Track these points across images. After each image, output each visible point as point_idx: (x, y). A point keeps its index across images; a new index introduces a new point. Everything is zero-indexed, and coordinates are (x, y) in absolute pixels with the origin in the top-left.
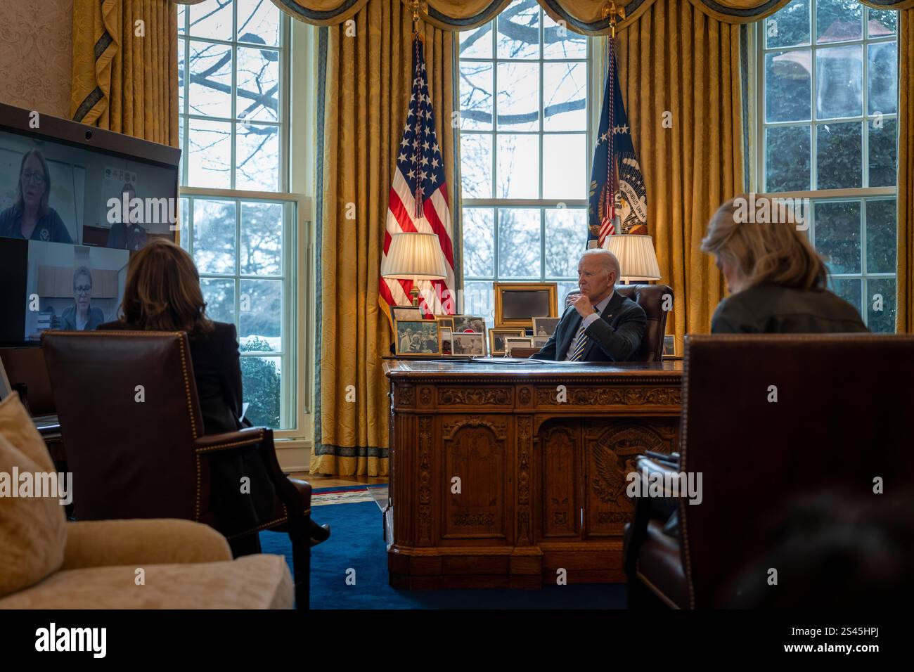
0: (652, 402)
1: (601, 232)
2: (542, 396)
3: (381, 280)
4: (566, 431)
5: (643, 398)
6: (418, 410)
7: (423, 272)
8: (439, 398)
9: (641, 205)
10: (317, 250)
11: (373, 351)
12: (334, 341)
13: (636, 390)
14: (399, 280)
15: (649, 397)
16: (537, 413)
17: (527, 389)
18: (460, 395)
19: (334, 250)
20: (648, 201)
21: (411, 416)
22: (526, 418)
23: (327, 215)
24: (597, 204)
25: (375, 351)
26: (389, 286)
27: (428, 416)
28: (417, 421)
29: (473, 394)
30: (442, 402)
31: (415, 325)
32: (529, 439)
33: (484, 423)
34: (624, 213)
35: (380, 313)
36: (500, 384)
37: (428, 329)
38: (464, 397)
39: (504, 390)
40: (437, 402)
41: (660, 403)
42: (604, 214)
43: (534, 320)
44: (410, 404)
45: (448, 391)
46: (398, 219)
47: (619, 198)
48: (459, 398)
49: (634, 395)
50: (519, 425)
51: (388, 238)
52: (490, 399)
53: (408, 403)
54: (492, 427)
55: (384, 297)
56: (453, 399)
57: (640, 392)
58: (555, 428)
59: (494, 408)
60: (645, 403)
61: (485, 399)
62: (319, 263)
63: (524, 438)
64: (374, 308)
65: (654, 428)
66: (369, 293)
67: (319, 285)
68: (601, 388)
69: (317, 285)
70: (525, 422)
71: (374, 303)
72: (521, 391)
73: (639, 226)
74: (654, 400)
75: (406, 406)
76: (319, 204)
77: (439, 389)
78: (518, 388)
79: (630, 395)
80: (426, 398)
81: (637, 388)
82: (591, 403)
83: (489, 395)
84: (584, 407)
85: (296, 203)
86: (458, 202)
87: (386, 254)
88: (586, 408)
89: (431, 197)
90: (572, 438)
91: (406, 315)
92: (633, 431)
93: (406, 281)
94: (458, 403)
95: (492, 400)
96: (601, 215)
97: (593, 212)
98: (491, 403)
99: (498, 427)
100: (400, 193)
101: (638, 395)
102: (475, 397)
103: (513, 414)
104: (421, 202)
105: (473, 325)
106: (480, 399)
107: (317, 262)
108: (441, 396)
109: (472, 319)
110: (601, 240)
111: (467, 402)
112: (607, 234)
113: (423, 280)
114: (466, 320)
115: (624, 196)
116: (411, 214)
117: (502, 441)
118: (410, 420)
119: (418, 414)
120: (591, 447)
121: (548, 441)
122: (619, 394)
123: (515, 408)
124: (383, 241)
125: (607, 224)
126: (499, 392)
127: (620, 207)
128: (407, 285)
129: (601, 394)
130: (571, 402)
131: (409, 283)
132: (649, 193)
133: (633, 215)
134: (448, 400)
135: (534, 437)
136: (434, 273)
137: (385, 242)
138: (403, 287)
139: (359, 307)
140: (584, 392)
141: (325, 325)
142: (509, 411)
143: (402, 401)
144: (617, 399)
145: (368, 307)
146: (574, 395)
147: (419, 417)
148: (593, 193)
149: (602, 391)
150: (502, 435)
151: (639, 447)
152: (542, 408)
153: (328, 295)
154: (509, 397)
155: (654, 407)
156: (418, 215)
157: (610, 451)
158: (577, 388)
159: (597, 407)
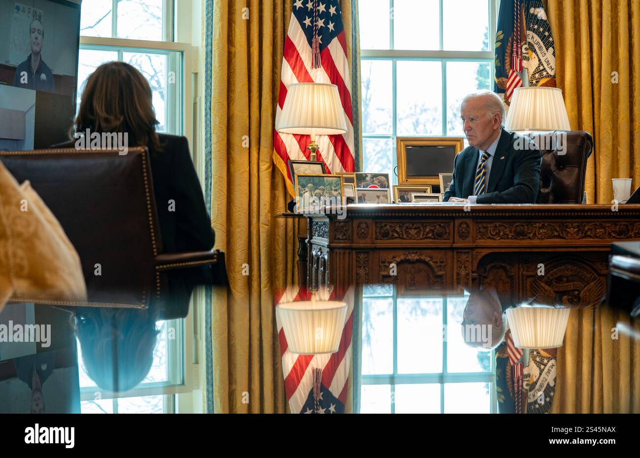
0: (590, 236)
1: (508, 85)
2: (481, 230)
3: (275, 134)
4: (504, 268)
5: (581, 232)
6: (354, 245)
7: (322, 124)
8: (376, 233)
9: (549, 57)
10: (206, 103)
11: (266, 211)
12: (225, 201)
13: (574, 224)
14: (295, 135)
15: (587, 232)
16: (477, 248)
17: (466, 224)
18: (398, 229)
19: (225, 103)
20: (557, 53)
21: (347, 251)
22: (465, 253)
23: (217, 65)
24: (504, 56)
25: (269, 212)
26: (284, 142)
27: (366, 250)
28: (354, 256)
29: (411, 229)
30: (380, 237)
31: (317, 180)
32: (468, 274)
33: (423, 258)
34: (531, 65)
35: (274, 169)
36: (439, 218)
37: (330, 184)
38: (402, 231)
39: (442, 225)
40: (374, 236)
41: (597, 237)
42: (512, 66)
43: (441, 176)
44: (346, 239)
45: (386, 226)
46: (293, 69)
47: (526, 49)
48: (397, 233)
49: (572, 229)
50: (458, 261)
51: (284, 90)
52: (428, 233)
53: (345, 237)
54: (431, 263)
55: (279, 152)
56: (391, 233)
57: (578, 226)
58: (493, 264)
59: (431, 243)
60: (583, 238)
61: (423, 235)
62: (209, 116)
63: (463, 273)
64: (268, 165)
65: (590, 264)
66: (262, 148)
67: (208, 140)
68: (540, 223)
69: (206, 141)
70: (463, 257)
71: (268, 160)
72: (460, 226)
73: (549, 79)
74: (591, 235)
75: (341, 241)
76: (209, 54)
77: (376, 223)
78: (457, 222)
79: (568, 230)
80: (362, 233)
81: (575, 222)
82: (530, 238)
83: (428, 230)
84: (523, 241)
85: (182, 53)
86: (356, 52)
87: (282, 107)
88: (525, 242)
89: (329, 46)
90: (510, 274)
91: (306, 170)
92: (570, 267)
93: (302, 136)
94: (396, 238)
95: (430, 235)
96: (507, 67)
97: (499, 64)
98: (430, 238)
99: (437, 262)
100: (295, 42)
101: (576, 230)
102: (413, 232)
103: (452, 249)
104: (318, 51)
105: (376, 182)
106: (418, 233)
107: (206, 116)
108: (378, 230)
109: (375, 176)
110: (508, 93)
111: (405, 237)
112: (515, 87)
113: (320, 135)
114: (369, 176)
115: (531, 47)
116: (307, 64)
117: (441, 276)
118: (347, 255)
119: (355, 249)
120: (528, 283)
121: (485, 278)
122: (558, 229)
123: (454, 243)
124: (278, 93)
125: (514, 77)
126: (438, 227)
127: (528, 59)
128: (303, 140)
129: (539, 228)
130: (510, 237)
131: (305, 138)
132: (557, 44)
133: (541, 68)
134: (386, 235)
135: (473, 272)
136: (334, 126)
137: (279, 94)
138: (299, 142)
139: (252, 163)
140: (523, 226)
141: (216, 183)
142: (448, 245)
143: (338, 237)
144: (556, 234)
145: (261, 164)
146: (513, 229)
147: (357, 252)
148: (499, 44)
149: (540, 225)
150: (441, 270)
151: (575, 283)
152: (481, 242)
153: (218, 151)
154: (448, 231)
155: (591, 241)
156: (315, 65)
157: (546, 287)
158: (516, 222)
159: (536, 242)
